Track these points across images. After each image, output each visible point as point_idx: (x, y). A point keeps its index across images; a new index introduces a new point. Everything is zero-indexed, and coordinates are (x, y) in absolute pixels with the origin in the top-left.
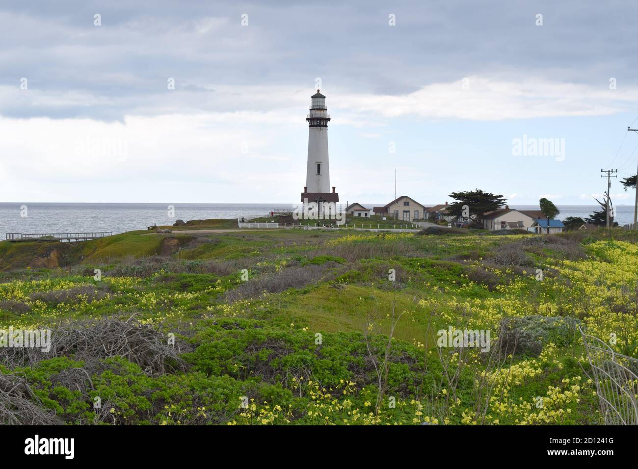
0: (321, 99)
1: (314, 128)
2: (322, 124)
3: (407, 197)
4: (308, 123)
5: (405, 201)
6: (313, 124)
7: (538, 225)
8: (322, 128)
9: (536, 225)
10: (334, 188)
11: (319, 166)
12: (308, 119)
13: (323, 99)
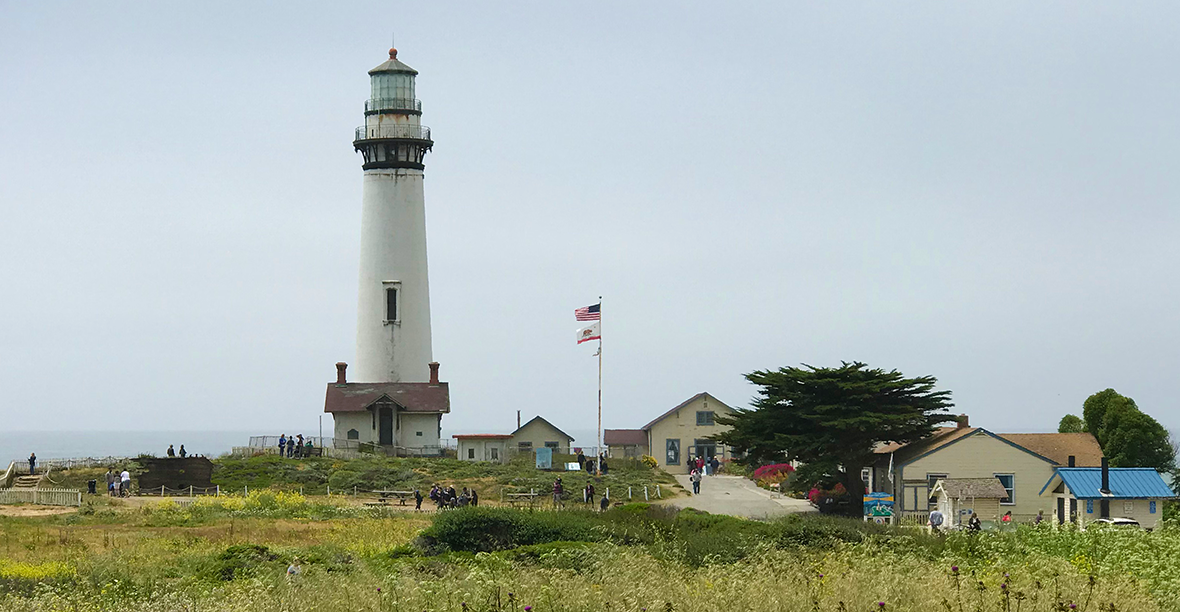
0: (400, 79)
1: (379, 171)
2: (403, 158)
3: (705, 396)
4: (359, 158)
5: (700, 410)
6: (373, 160)
7: (1067, 490)
8: (402, 171)
9: (1059, 490)
10: (434, 367)
11: (391, 295)
12: (359, 145)
13: (407, 79)
